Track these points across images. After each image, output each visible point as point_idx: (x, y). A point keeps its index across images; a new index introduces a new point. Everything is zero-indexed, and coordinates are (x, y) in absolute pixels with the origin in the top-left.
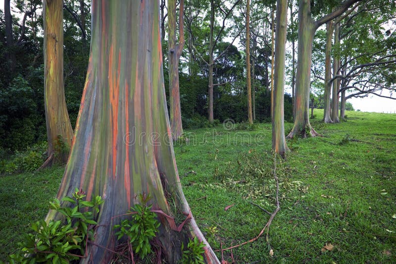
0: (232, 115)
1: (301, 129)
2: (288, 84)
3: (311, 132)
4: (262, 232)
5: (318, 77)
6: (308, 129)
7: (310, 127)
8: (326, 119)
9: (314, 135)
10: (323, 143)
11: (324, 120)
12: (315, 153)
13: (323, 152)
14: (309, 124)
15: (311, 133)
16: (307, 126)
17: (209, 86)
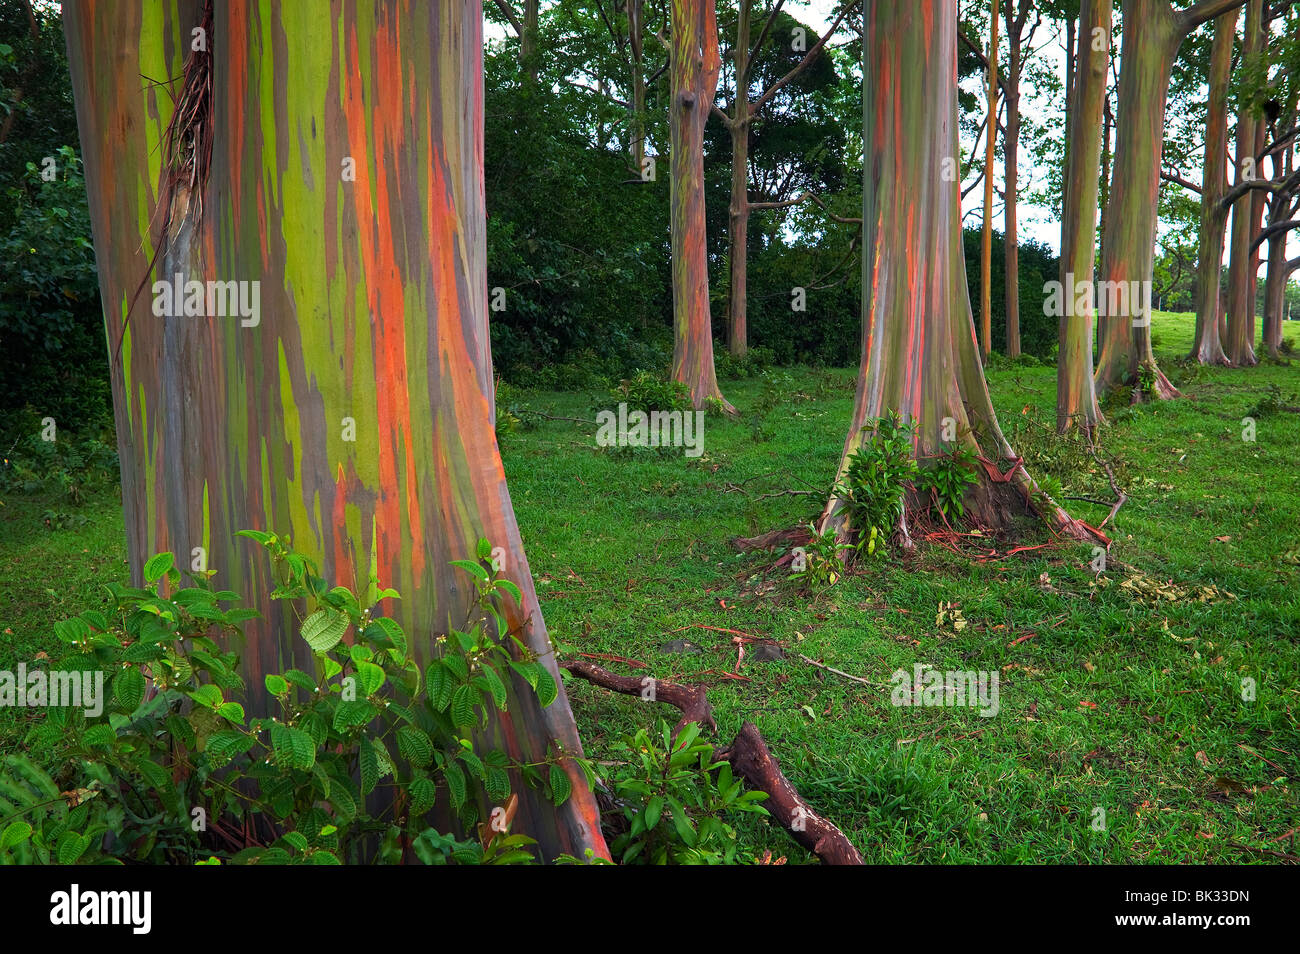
0: (805, 330)
1: (1125, 377)
2: (1037, 199)
3: (1156, 384)
4: (1105, 521)
5: (1169, 178)
6: (1148, 375)
7: (1155, 369)
8: (1204, 349)
9: (1169, 394)
10: (1198, 414)
11: (1195, 354)
12: (1179, 433)
13: (1201, 432)
14: (1152, 360)
15: (1156, 386)
16: (1147, 366)
17: (733, 211)
